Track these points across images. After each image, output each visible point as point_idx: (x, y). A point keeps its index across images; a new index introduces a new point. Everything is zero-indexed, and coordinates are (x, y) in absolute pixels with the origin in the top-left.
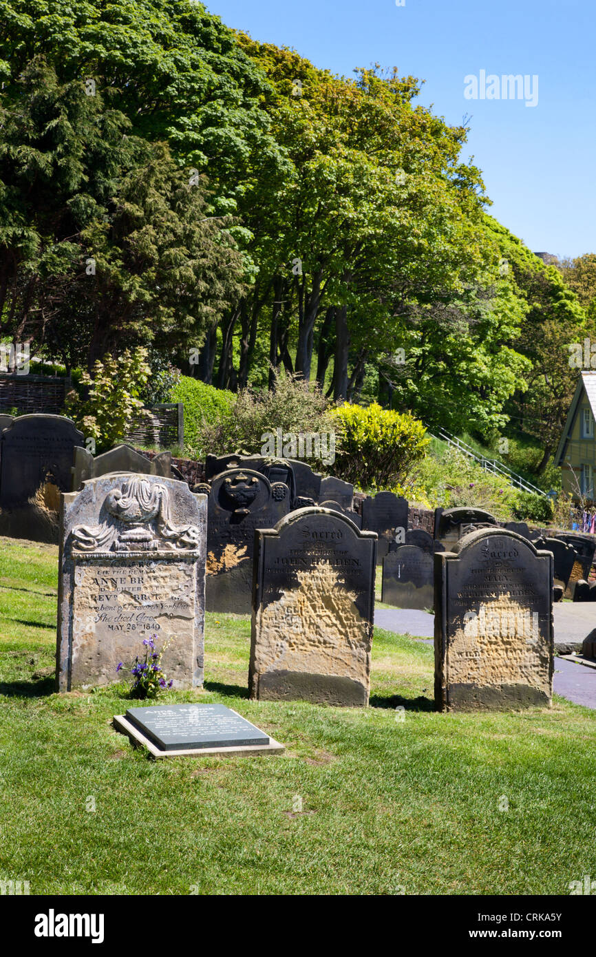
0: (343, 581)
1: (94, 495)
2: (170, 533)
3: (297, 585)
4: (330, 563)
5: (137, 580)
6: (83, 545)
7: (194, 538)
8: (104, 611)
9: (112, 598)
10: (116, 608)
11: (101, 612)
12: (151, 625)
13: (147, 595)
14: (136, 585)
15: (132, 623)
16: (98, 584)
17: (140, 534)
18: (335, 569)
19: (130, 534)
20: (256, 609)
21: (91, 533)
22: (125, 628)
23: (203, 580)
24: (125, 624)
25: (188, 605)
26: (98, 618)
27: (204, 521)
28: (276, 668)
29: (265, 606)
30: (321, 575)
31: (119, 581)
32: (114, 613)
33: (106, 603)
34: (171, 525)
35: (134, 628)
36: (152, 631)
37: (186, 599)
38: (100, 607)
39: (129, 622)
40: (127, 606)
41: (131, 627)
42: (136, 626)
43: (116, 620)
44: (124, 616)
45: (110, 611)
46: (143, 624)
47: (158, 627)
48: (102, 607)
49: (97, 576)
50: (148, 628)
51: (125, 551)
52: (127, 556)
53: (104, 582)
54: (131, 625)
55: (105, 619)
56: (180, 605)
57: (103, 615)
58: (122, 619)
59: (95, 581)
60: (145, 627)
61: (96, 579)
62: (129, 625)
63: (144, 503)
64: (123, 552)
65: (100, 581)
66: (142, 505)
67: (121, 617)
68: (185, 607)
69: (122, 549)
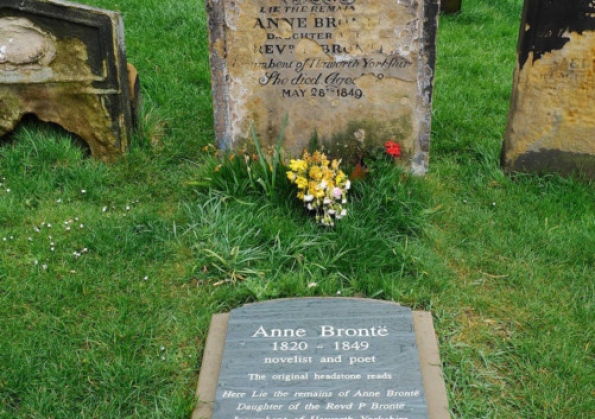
5: (325, 22)
8: (275, 69)
9: (286, 49)
10: (294, 65)
11: (270, 71)
12: (348, 91)
13: (342, 46)
14: (323, 30)
15: (318, 87)
16: (263, 27)
20: (523, 60)
22: (308, 93)
24: (308, 87)
25: (407, 63)
26: (266, 79)
28: (544, 146)
29: (537, 57)
31: (295, 23)
32: (292, 73)
33: (277, 56)
35: (322, 93)
36: (349, 97)
37: (404, 53)
38: (268, 62)
39: (315, 86)
40: (310, 62)
41: (317, 94)
42: (325, 91)
43: (295, 82)
44: (306, 77)
45: (284, 69)
46: (336, 90)
47: (359, 93)
48: (271, 63)
49: (261, 16)
50: (344, 94)
53: (272, 25)
54: (318, 90)
55: (278, 80)
56: (394, 62)
57: (274, 75)
58: (304, 82)
59: (258, 23)
60: (340, 93)
61: (259, 19)
62: (314, 90)
65: (265, 24)
67: (301, 78)
68: (403, 65)
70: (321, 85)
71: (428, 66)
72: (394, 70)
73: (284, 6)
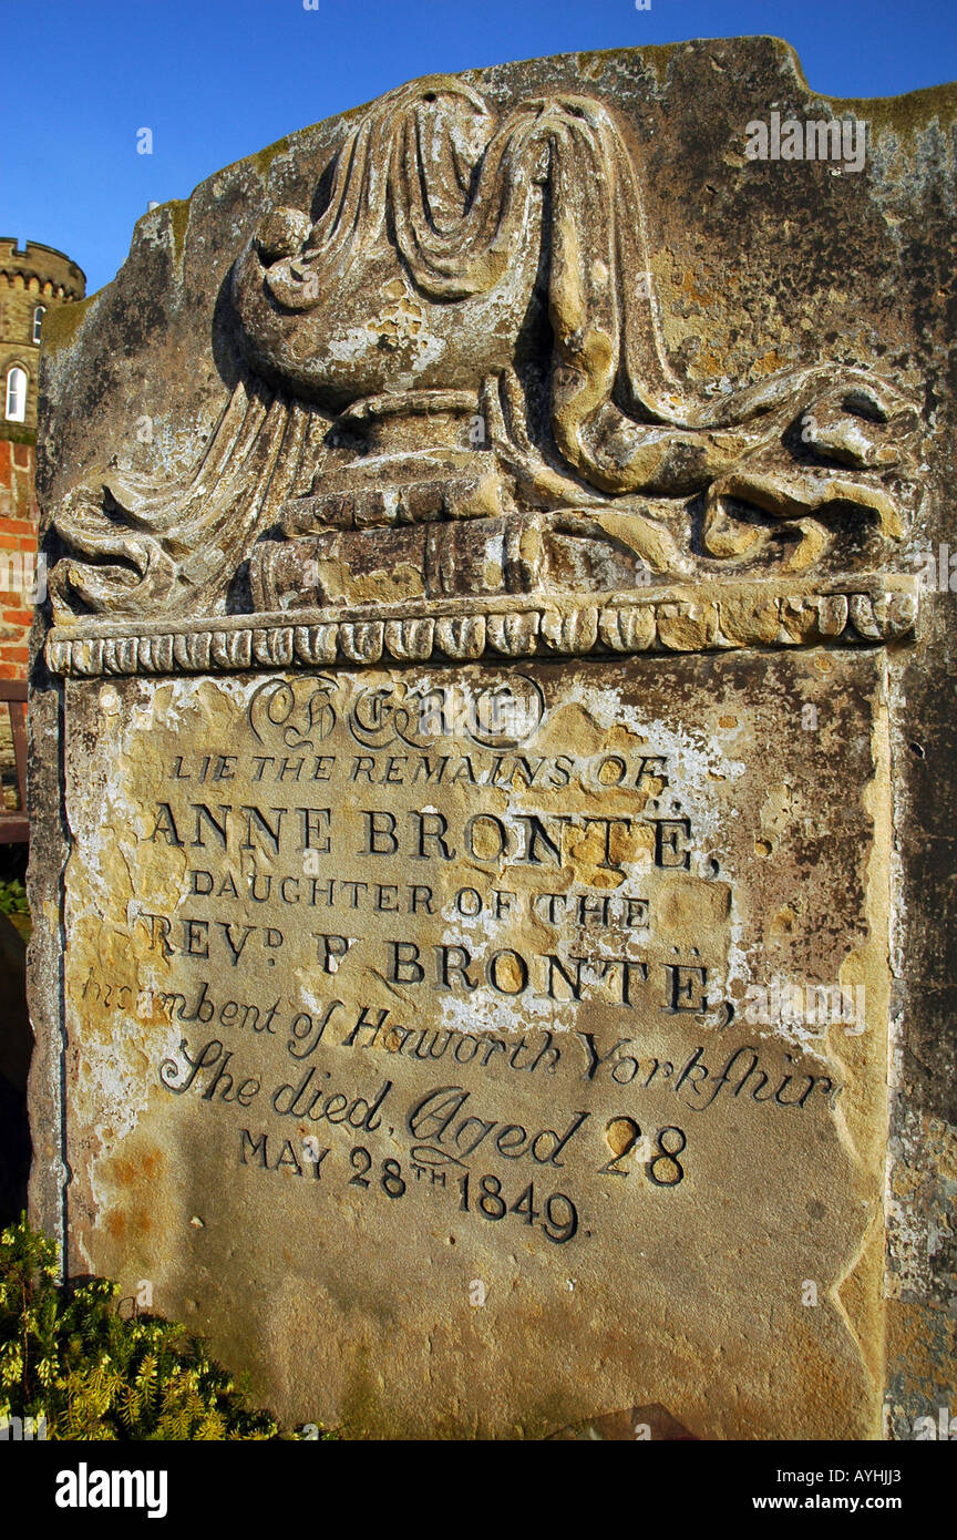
1: (178, 277)
2: (641, 448)
5: (407, 832)
7: (844, 460)
8: (216, 1029)
9: (255, 946)
10: (281, 1028)
11: (199, 1034)
12: (510, 1197)
13: (478, 953)
14: (398, 869)
15: (380, 1146)
16: (178, 843)
17: (407, 468)
21: (135, 505)
22: (340, 1165)
24: (338, 1141)
25: (819, 1083)
26: (185, 1070)
31: (291, 830)
32: (272, 1055)
33: (220, 972)
35: (393, 1181)
36: (520, 1234)
38: (192, 993)
39: (363, 1138)
41: (374, 1176)
42: (408, 1174)
43: (284, 1101)
46: (454, 1173)
47: (561, 1211)
48: (202, 999)
49: (173, 792)
50: (492, 1205)
51: (314, 610)
52: (326, 643)
53: (208, 832)
54: (377, 1161)
55: (225, 1081)
56: (742, 1066)
57: (211, 1055)
58: (318, 1109)
59: (164, 824)
60: (475, 1192)
61: (167, 805)
62: (360, 1159)
63: (425, 236)
64: (297, 612)
65: (186, 828)
66: (409, 253)
67: (310, 1092)
68: (794, 1091)
69: (291, 595)
70: (391, 1144)
72: (743, 1116)
73: (249, 749)
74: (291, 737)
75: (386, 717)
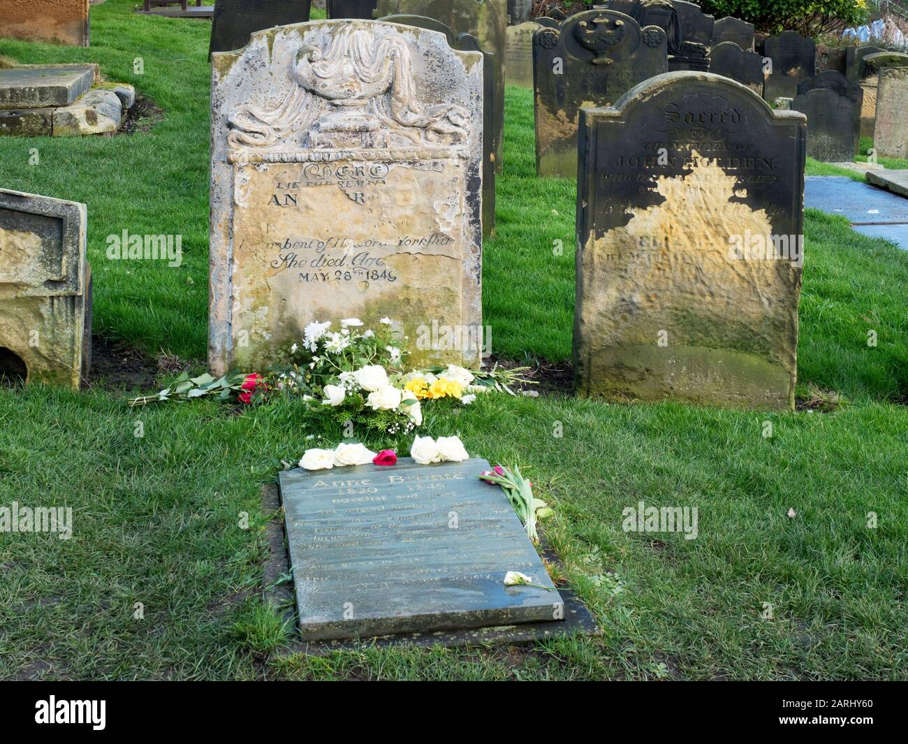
0: (743, 194)
2: (412, 118)
3: (659, 200)
4: (719, 164)
6: (247, 137)
7: (457, 126)
8: (291, 250)
10: (314, 246)
11: (285, 252)
12: (379, 274)
13: (372, 221)
14: (349, 206)
15: (344, 269)
16: (278, 204)
17: (356, 119)
18: (728, 173)
19: (337, 119)
21: (264, 119)
22: (332, 276)
23: (477, 196)
24: (331, 271)
25: (449, 240)
26: (280, 262)
27: (478, 98)
30: (701, 184)
32: (312, 254)
33: (294, 235)
34: (415, 104)
35: (348, 277)
36: (382, 281)
37: (444, 229)
38: (284, 242)
39: (339, 268)
40: (333, 242)
41: (342, 277)
42: (352, 274)
43: (315, 264)
44: (329, 259)
45: (303, 249)
46: (366, 271)
47: (393, 275)
48: (287, 243)
49: (277, 192)
50: (375, 277)
51: (328, 150)
52: (332, 157)
53: (290, 201)
54: (343, 273)
55: (294, 263)
56: (433, 239)
57: (290, 257)
58: (326, 263)
59: (274, 200)
60: (370, 276)
61: (275, 196)
62: (338, 273)
63: (362, 68)
64: (323, 150)
65: (282, 200)
66: (358, 71)
67: (323, 260)
68: (444, 242)
69: (322, 146)
70: (347, 268)
71: (474, 243)
72: (434, 249)
73: (305, 181)
74: (318, 177)
75: (347, 173)
